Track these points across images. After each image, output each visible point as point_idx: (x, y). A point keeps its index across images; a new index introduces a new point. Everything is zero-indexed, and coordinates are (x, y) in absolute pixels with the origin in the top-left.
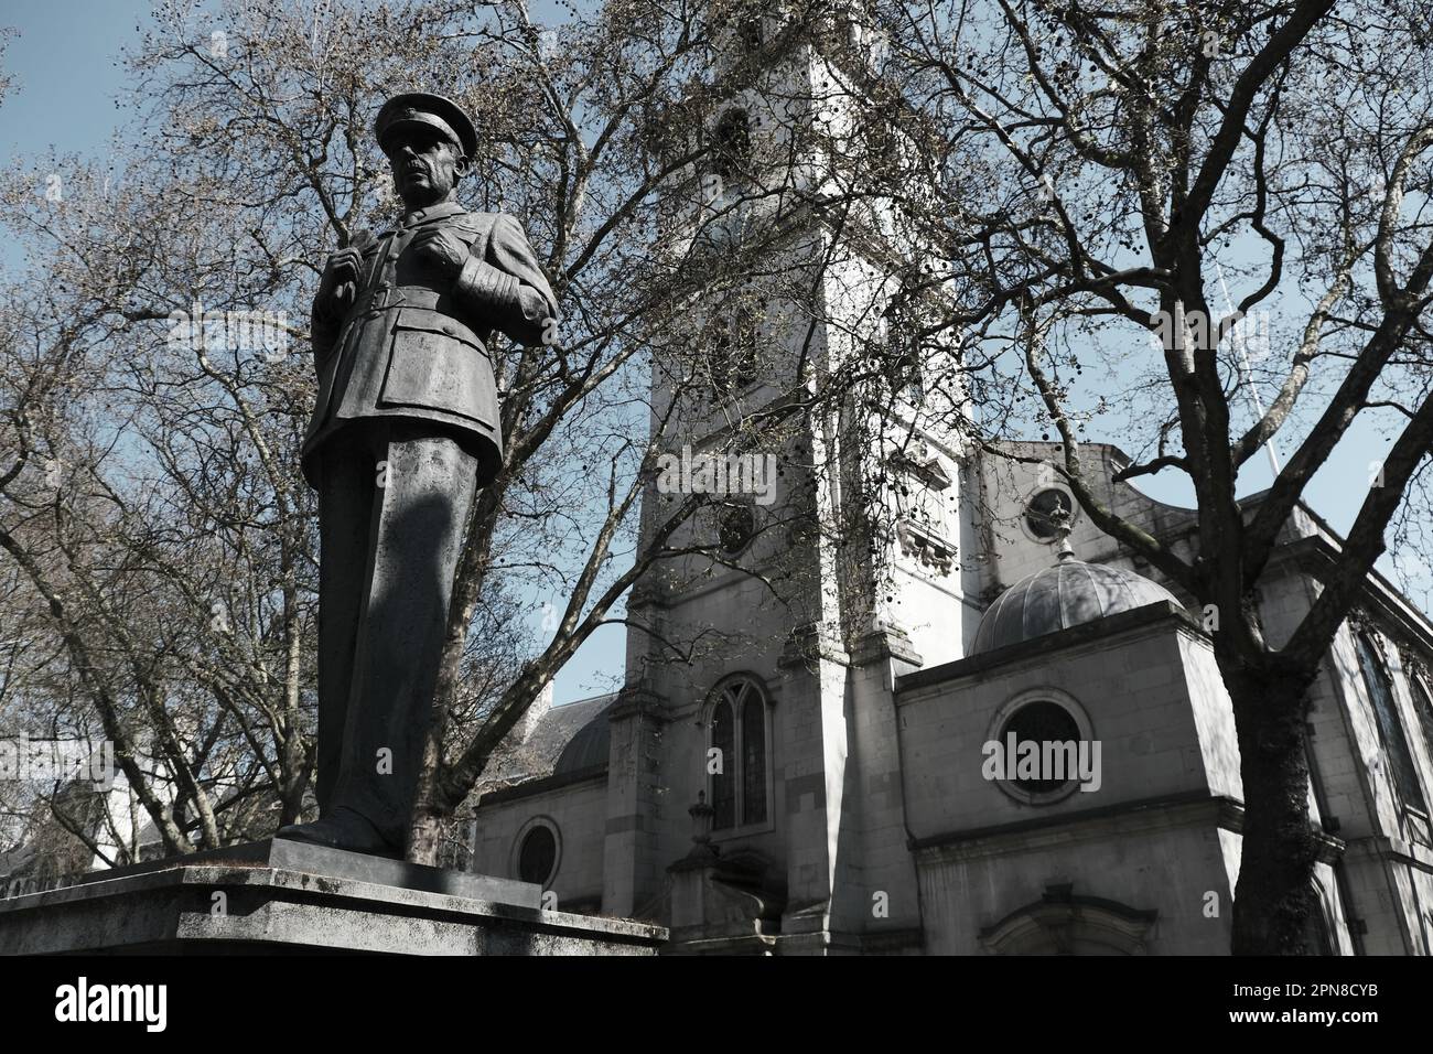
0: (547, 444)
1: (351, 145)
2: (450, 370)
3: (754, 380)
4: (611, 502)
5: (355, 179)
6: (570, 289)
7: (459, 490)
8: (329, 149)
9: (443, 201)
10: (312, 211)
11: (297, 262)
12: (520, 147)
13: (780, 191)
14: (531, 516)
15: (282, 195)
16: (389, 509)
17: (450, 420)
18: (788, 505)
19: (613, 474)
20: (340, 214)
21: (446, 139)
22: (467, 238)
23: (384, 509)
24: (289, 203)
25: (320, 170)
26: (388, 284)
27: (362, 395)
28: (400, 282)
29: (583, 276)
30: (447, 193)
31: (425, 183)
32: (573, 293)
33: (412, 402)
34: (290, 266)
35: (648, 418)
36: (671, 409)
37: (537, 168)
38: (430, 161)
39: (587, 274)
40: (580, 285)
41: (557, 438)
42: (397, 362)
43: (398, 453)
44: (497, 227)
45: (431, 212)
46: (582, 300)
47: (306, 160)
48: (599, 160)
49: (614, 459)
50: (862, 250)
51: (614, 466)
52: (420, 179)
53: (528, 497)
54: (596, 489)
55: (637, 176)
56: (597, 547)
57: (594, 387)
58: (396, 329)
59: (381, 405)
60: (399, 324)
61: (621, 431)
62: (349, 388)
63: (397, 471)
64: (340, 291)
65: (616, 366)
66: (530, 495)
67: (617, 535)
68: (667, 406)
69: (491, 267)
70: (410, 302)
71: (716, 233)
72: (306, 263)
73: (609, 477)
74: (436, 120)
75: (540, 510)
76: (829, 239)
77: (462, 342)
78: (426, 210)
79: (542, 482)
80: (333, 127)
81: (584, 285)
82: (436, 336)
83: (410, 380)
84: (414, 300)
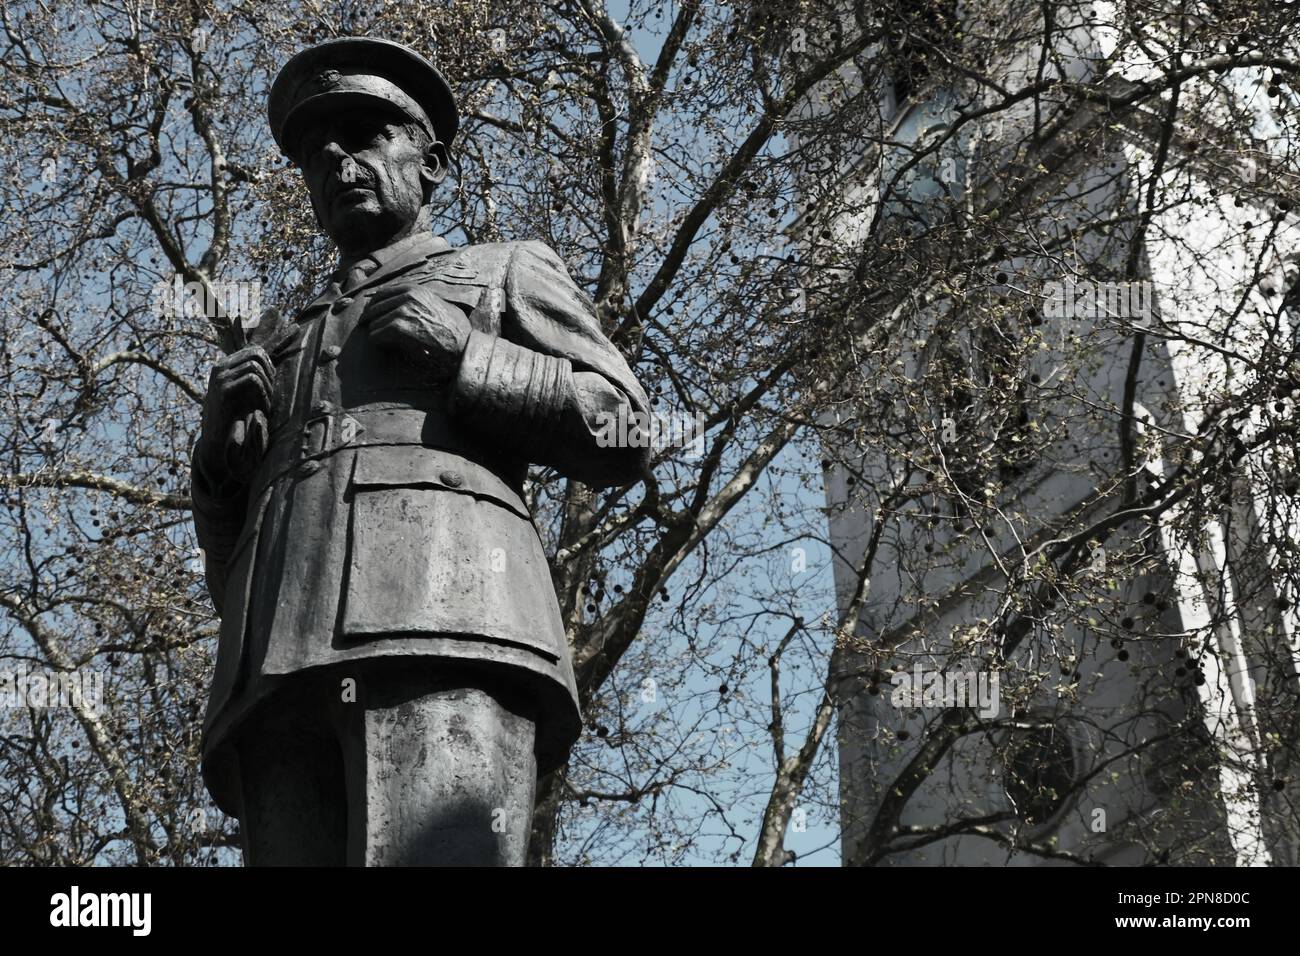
0: (636, 647)
1: (201, 126)
2: (462, 555)
3: (1031, 466)
4: (779, 749)
5: (214, 188)
6: (647, 340)
7: (507, 788)
8: (163, 140)
9: (407, 233)
10: (143, 260)
11: (124, 360)
12: (517, 83)
13: (1035, 88)
14: (624, 797)
15: (84, 239)
16: (381, 841)
17: (474, 652)
18: (1142, 713)
19: (775, 691)
20: (193, 257)
21: (400, 117)
22: (463, 298)
23: (371, 842)
24: (98, 249)
25: (148, 182)
26: (328, 406)
27: (305, 625)
28: (350, 400)
29: (670, 312)
30: (413, 216)
31: (371, 205)
32: (654, 348)
33: (400, 627)
34: (112, 370)
35: (829, 571)
36: (873, 545)
37: (559, 120)
38: (376, 163)
39: (677, 307)
40: (664, 330)
41: (653, 633)
42: (362, 554)
43: (384, 730)
44: (517, 267)
45: (388, 256)
46: (674, 358)
47: (122, 166)
48: (669, 87)
49: (772, 662)
50: (1218, 174)
51: (775, 675)
52: (362, 198)
53: (613, 758)
54: (743, 725)
55: (751, 109)
56: (762, 845)
57: (714, 523)
58: (354, 490)
59: (343, 640)
60: (358, 480)
61: (781, 602)
62: (278, 616)
63: (387, 765)
64: (239, 432)
65: (754, 477)
66: (616, 753)
67: (799, 813)
68: (865, 540)
69: (515, 347)
70: (372, 434)
71: (919, 188)
72: (142, 360)
73: (767, 698)
74: (378, 86)
75: (641, 780)
76: (1146, 167)
77: (479, 497)
78: (380, 255)
79: (632, 725)
80: (165, 98)
81: (673, 330)
82: (428, 493)
83: (391, 585)
84: (380, 430)
